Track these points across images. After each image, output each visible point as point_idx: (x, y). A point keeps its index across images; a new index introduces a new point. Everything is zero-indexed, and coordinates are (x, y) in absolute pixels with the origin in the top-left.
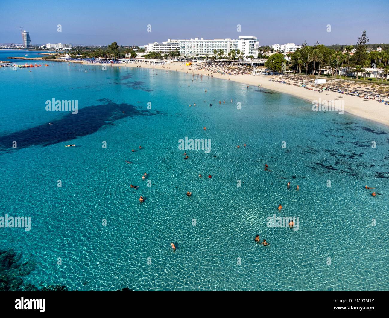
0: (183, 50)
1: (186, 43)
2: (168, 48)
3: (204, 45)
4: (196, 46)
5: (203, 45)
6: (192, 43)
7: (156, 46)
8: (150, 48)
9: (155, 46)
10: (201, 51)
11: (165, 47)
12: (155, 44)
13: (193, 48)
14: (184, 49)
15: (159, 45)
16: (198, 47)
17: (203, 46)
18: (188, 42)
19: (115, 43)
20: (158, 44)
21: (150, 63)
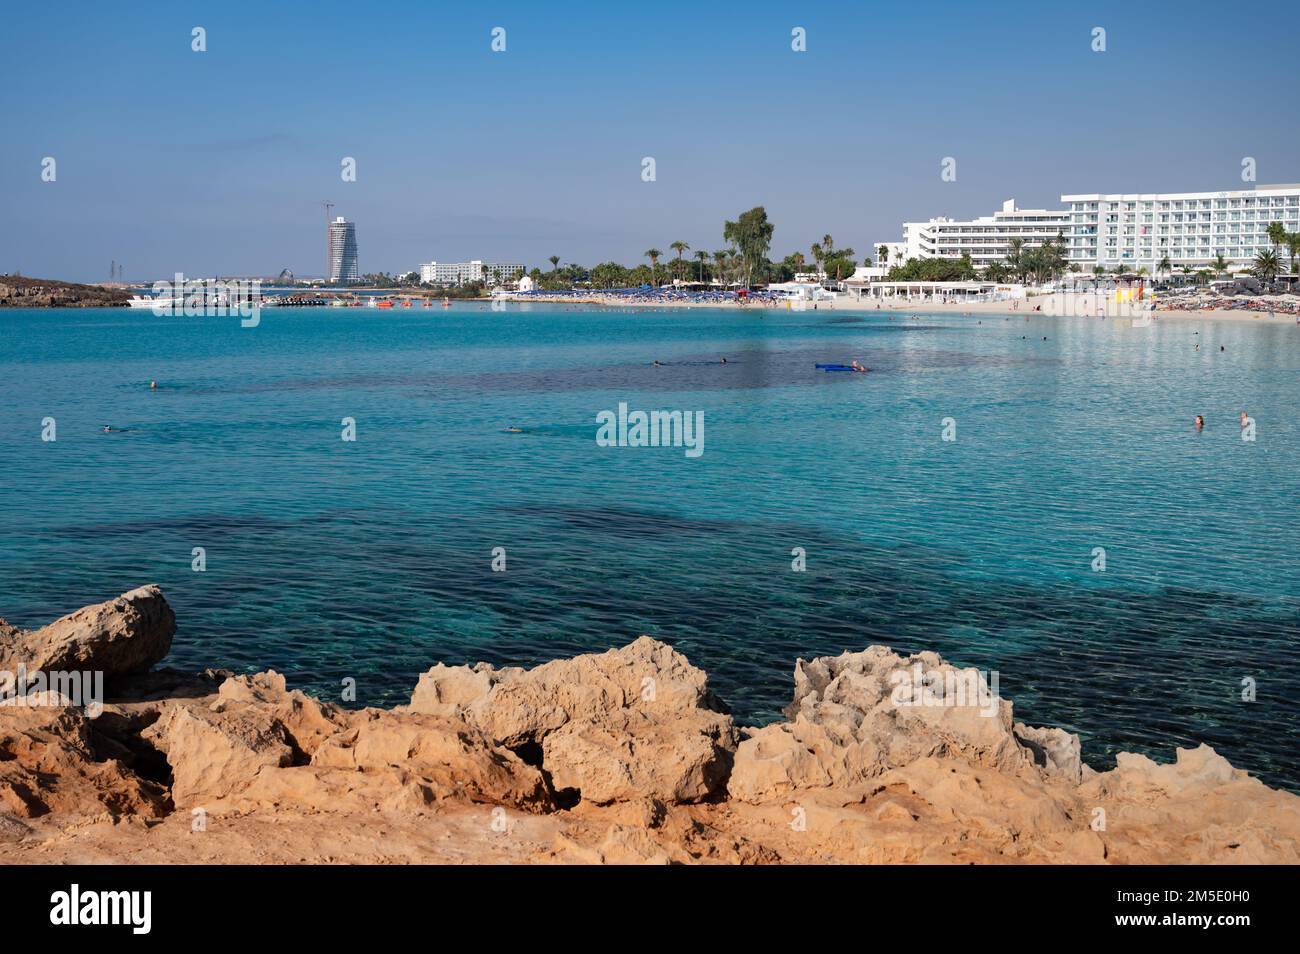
0: (1085, 244)
1: (1103, 211)
2: (1001, 240)
3: (1200, 220)
4: (1156, 222)
5: (1193, 216)
6: (1135, 210)
7: (942, 234)
8: (915, 242)
9: (936, 236)
10: (1184, 244)
11: (989, 240)
12: (936, 223)
13: (1137, 234)
14: (1093, 240)
15: (955, 229)
16: (1165, 228)
17: (1195, 222)
18: (1115, 205)
19: (756, 210)
20: (951, 223)
21: (922, 295)
